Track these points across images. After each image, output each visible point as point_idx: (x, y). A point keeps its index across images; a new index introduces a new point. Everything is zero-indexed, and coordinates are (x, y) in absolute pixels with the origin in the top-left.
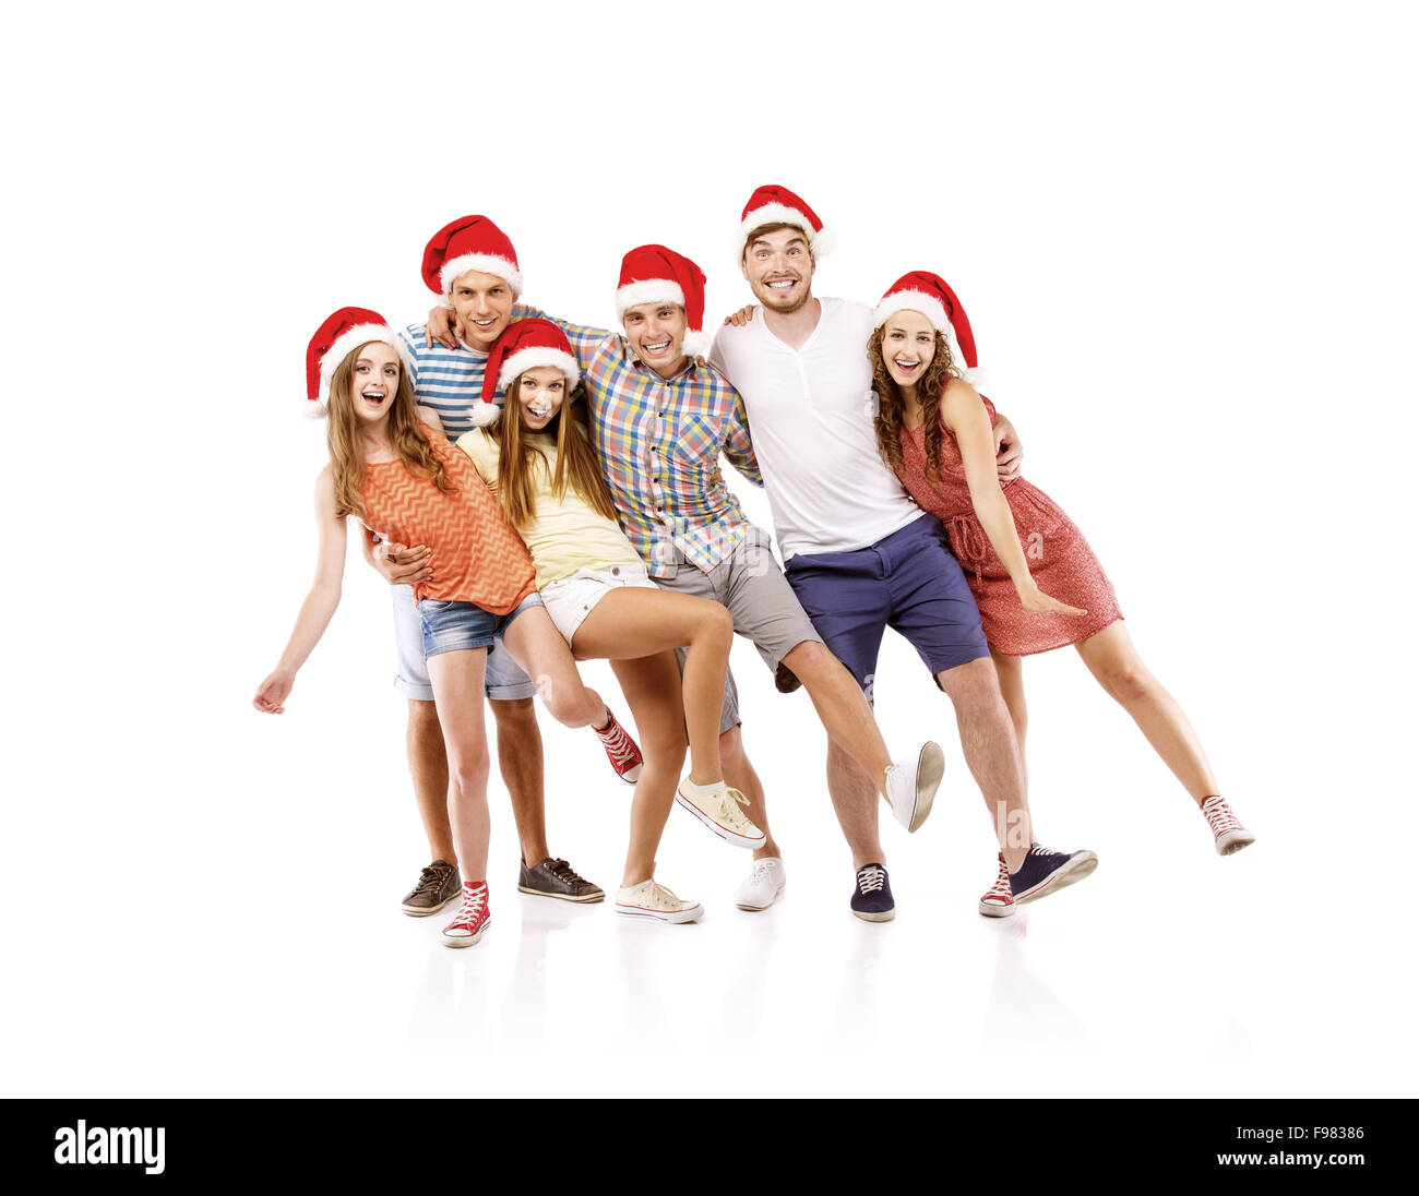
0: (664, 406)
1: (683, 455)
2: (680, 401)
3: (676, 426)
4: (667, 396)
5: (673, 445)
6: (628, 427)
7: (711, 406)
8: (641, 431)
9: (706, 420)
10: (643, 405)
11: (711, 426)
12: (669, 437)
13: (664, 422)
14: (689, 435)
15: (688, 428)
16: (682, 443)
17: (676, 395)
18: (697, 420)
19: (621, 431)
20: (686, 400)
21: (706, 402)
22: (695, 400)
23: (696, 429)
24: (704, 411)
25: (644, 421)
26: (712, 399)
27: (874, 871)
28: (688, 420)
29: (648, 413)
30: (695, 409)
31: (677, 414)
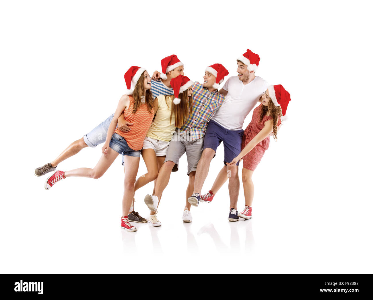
0: (209, 97)
1: (210, 109)
2: (212, 97)
3: (210, 102)
4: (210, 96)
5: (208, 106)
6: (199, 100)
7: (219, 100)
8: (202, 101)
9: (217, 103)
10: (204, 96)
11: (218, 105)
12: (208, 104)
13: (208, 101)
15: (213, 103)
16: (211, 106)
17: (212, 96)
18: (215, 102)
19: (197, 101)
20: (214, 98)
21: (218, 99)
22: (216, 98)
23: (215, 104)
24: (217, 101)
25: (203, 99)
26: (219, 99)
28: (213, 102)
29: (205, 98)
30: (215, 100)
31: (211, 100)
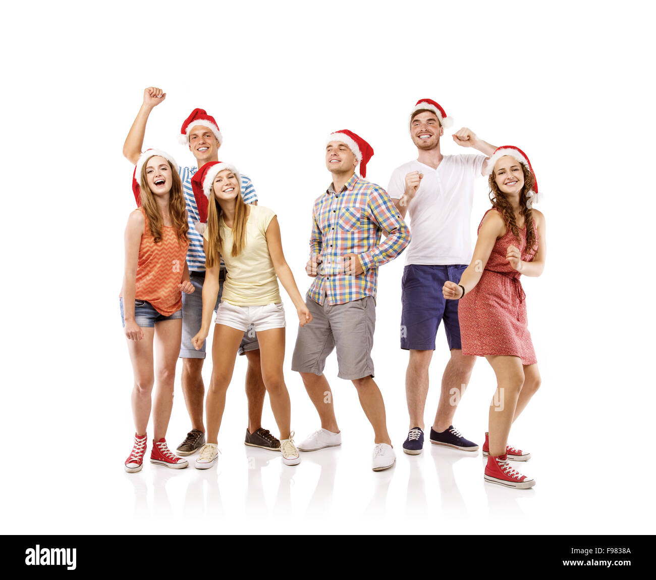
1: (342, 228)
5: (337, 224)
7: (355, 203)
9: (352, 210)
11: (355, 212)
14: (344, 218)
15: (343, 214)
17: (340, 201)
18: (348, 210)
20: (344, 202)
21: (352, 201)
22: (348, 201)
23: (347, 214)
24: (351, 205)
26: (356, 200)
27: (417, 431)
28: (344, 211)
30: (348, 205)
31: (340, 210)
